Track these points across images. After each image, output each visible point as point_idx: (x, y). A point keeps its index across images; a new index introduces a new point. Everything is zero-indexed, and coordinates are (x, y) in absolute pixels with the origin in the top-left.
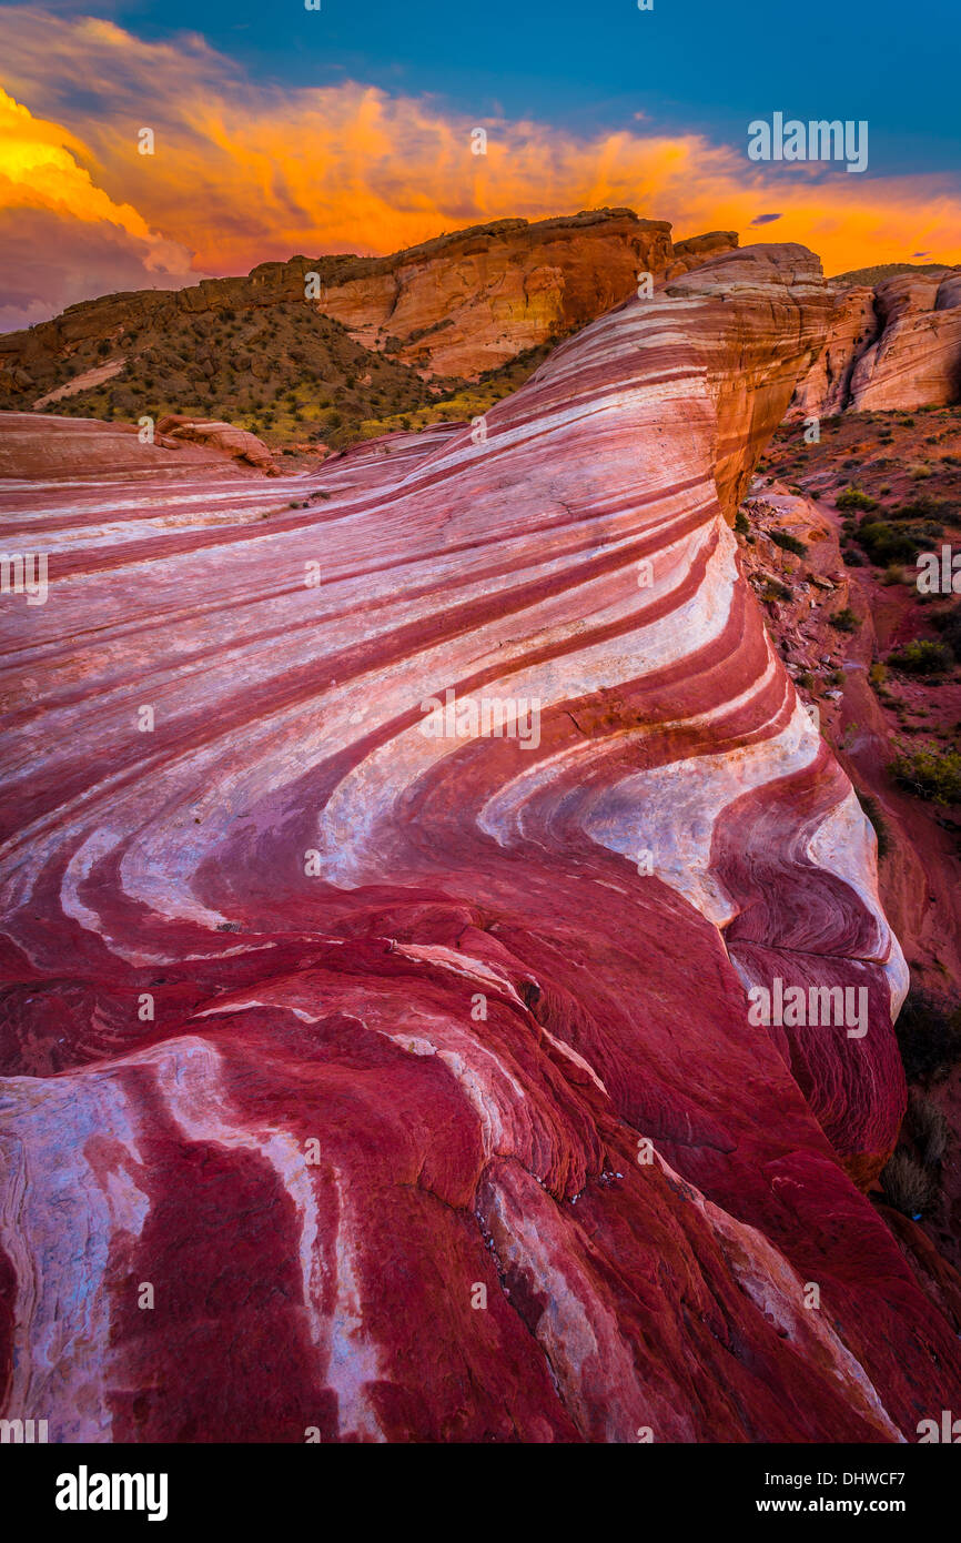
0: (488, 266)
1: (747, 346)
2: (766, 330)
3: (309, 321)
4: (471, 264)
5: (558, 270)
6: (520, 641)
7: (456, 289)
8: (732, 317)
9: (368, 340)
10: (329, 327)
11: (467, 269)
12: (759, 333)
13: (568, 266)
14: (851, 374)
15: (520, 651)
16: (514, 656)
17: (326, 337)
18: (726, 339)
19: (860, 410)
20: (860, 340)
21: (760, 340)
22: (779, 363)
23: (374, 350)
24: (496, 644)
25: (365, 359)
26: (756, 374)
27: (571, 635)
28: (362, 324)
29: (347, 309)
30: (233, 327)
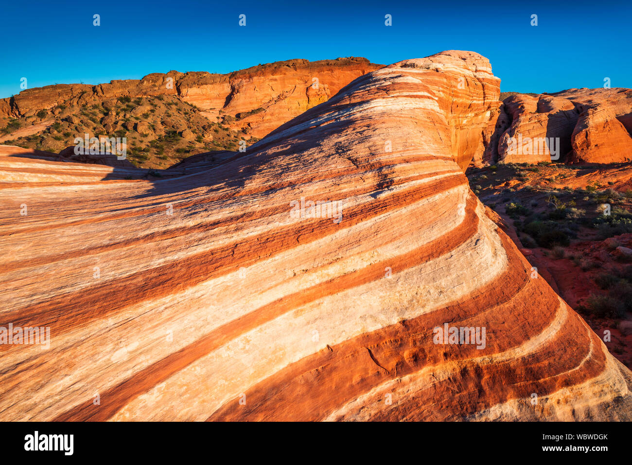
0: (286, 81)
1: (455, 99)
2: (465, 92)
3: (176, 104)
4: (276, 80)
5: (326, 86)
6: (315, 269)
7: (267, 92)
8: (445, 80)
9: (213, 117)
10: (188, 108)
11: (274, 82)
12: (461, 93)
13: (332, 84)
14: (497, 144)
15: (315, 279)
16: (308, 285)
17: (186, 114)
18: (443, 92)
19: (506, 162)
20: (500, 127)
21: (461, 97)
22: (473, 115)
23: (216, 122)
24: (290, 273)
25: (210, 126)
26: (460, 119)
27: (365, 264)
28: (209, 108)
29: (201, 100)
30: (128, 106)
